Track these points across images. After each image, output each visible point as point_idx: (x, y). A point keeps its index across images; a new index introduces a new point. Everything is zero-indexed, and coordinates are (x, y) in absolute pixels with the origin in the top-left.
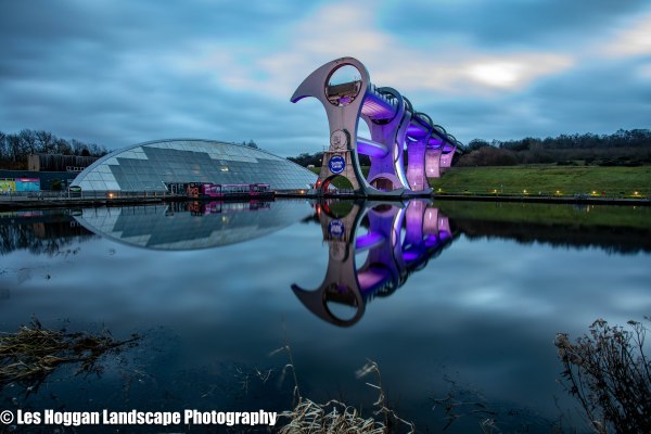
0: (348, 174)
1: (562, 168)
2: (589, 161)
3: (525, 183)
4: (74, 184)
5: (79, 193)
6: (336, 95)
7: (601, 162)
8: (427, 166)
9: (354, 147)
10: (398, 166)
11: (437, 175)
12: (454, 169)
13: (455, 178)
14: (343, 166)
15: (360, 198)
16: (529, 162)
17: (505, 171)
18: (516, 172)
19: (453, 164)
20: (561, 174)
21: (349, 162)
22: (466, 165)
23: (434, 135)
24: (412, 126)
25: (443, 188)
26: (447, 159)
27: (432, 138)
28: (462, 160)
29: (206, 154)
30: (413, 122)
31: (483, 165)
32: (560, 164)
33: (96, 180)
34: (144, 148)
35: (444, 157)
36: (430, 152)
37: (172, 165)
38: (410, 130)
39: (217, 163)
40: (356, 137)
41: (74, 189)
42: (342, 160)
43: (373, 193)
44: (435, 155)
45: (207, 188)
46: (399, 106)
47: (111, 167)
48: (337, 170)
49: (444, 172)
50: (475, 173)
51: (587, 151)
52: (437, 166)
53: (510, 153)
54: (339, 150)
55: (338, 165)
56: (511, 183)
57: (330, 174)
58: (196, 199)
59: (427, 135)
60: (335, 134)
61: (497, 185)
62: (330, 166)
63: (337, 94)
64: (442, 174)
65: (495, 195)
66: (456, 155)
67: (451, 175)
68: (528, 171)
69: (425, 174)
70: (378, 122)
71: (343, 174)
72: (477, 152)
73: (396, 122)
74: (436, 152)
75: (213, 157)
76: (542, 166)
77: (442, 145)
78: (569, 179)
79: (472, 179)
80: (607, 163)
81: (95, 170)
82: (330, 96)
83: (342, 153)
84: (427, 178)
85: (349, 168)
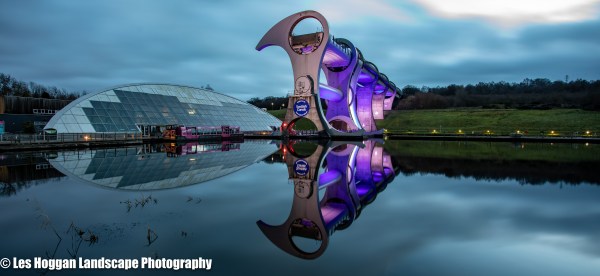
0: (313, 116)
1: (487, 111)
2: (508, 105)
3: (458, 124)
4: (48, 126)
5: (54, 136)
6: (299, 45)
7: (517, 105)
8: (374, 109)
9: (316, 91)
10: (352, 108)
11: (381, 117)
12: (394, 112)
13: (397, 120)
14: (308, 109)
15: (324, 138)
16: (458, 106)
17: (440, 114)
18: (449, 115)
19: (393, 107)
20: (487, 115)
21: (314, 105)
22: (405, 109)
23: (380, 82)
24: (362, 73)
25: (388, 129)
26: (389, 103)
27: (378, 84)
28: (400, 103)
29: (175, 98)
30: (364, 70)
31: (419, 108)
32: (484, 107)
33: (71, 122)
34: (116, 92)
35: (387, 101)
36: (375, 97)
37: (144, 109)
38: (362, 77)
39: (185, 107)
40: (318, 83)
41: (49, 132)
42: (306, 103)
43: (335, 134)
44: (379, 100)
45: (184, 130)
46: (353, 55)
47: (86, 110)
48: (302, 112)
49: (387, 114)
50: (414, 116)
51: (503, 96)
52: (381, 109)
53: (442, 98)
54: (303, 95)
55: (303, 108)
56: (446, 124)
57: (295, 117)
58: (173, 141)
59: (375, 82)
60: (299, 80)
61: (436, 126)
62: (295, 109)
63: (301, 44)
64: (385, 116)
65: (435, 135)
66: (396, 99)
67: (393, 118)
68: (460, 114)
69: (372, 116)
70: (334, 70)
71: (307, 117)
72: (413, 97)
73: (350, 70)
74: (380, 96)
75: (182, 100)
76: (470, 109)
77: (385, 91)
78: (495, 120)
79: (413, 121)
80: (523, 107)
81: (69, 112)
82: (294, 45)
83: (306, 97)
84: (375, 120)
85: (313, 111)
